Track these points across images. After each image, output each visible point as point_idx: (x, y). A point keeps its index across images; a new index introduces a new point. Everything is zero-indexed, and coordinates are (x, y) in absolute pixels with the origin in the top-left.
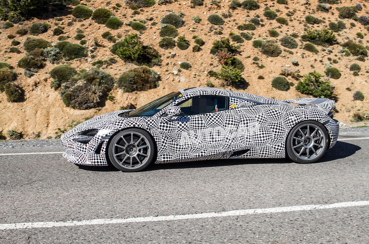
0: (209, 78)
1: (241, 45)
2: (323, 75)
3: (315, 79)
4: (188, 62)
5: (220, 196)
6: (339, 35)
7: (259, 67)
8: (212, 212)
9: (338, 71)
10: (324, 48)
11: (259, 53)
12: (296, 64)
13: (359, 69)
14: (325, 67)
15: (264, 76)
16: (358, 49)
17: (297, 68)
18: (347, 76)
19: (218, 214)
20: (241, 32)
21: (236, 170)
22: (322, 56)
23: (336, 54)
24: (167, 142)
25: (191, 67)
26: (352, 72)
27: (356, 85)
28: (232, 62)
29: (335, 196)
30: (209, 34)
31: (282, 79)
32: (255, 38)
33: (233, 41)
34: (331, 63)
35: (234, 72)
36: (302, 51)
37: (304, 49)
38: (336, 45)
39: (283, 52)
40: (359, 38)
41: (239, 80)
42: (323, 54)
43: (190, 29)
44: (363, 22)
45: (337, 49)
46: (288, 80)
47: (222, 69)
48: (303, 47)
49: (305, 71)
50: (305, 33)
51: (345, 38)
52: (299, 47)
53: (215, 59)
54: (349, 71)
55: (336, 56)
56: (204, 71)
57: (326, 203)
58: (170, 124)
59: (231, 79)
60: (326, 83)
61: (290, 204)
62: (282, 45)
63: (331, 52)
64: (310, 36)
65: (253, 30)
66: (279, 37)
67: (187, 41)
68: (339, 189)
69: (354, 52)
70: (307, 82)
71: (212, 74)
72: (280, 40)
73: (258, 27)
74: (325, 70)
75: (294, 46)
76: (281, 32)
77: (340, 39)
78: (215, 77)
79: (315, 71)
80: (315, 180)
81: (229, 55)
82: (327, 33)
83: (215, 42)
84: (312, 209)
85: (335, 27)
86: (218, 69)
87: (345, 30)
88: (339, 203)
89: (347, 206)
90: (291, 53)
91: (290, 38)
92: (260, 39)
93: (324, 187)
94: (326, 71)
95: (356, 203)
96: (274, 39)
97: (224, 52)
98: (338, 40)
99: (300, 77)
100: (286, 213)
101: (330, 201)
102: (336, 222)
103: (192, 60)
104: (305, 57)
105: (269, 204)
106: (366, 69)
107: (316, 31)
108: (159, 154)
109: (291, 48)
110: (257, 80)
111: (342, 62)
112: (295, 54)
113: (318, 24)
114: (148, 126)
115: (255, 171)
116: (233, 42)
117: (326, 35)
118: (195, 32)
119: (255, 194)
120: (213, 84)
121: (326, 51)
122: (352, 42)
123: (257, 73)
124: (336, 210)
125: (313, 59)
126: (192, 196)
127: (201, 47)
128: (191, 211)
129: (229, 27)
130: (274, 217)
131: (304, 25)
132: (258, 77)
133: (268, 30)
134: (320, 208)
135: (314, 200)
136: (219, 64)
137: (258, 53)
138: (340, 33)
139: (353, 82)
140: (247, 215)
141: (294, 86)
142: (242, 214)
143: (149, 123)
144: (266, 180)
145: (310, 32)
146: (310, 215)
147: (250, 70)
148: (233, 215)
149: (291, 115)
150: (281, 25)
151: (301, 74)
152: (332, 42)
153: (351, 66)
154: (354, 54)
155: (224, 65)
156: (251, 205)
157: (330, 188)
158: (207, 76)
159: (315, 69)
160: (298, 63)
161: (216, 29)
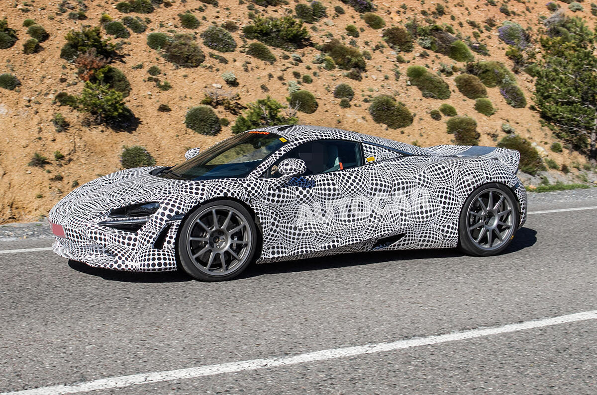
0: (58, 108)
1: (125, 43)
2: (283, 105)
3: (270, 113)
4: (14, 74)
5: (76, 349)
6: (314, 29)
7: (160, 87)
8: (58, 384)
9: (312, 98)
10: (287, 53)
11: (161, 58)
12: (233, 83)
13: (350, 95)
14: (288, 90)
15: (170, 106)
16: (350, 57)
17: (234, 91)
18: (328, 107)
19: (70, 387)
20: (124, 15)
21: (110, 295)
22: (283, 68)
23: (308, 64)
24: (279, 224)
25: (20, 84)
26: (339, 100)
27: (346, 125)
28: (105, 77)
29: (304, 340)
30: (59, 17)
31: (206, 112)
32: (152, 30)
33: (107, 33)
34: (299, 83)
35: (109, 97)
36: (245, 57)
37: (248, 53)
38: (309, 48)
39: (207, 58)
40: (351, 37)
41: (120, 114)
42: (284, 65)
43: (19, 7)
44: (357, 5)
45: (311, 56)
46: (217, 114)
47: (85, 91)
48: (247, 50)
49: (250, 98)
50: (249, 22)
51: (326, 35)
52: (238, 49)
53: (71, 69)
54: (333, 98)
55: (309, 68)
56: (47, 94)
57: (287, 354)
58: (284, 191)
59: (104, 110)
60: (290, 120)
61: (216, 360)
62: (205, 44)
63: (299, 61)
64: (259, 29)
65: (149, 12)
66: (200, 28)
67: (12, 29)
68: (310, 326)
69: (342, 62)
70: (254, 118)
71: (63, 99)
72: (201, 35)
73: (159, 8)
74: (288, 95)
75: (229, 46)
76: (204, 18)
77: (316, 37)
78: (71, 106)
79: (269, 98)
80: (267, 310)
81: (99, 61)
82: (293, 23)
83: (71, 34)
84: (260, 367)
85: (306, 13)
86: (78, 90)
87: (325, 20)
88: (311, 353)
89: (325, 358)
90: (224, 61)
91: (221, 31)
92: (163, 31)
93: (284, 322)
94: (290, 98)
95: (341, 352)
96: (190, 32)
97: (90, 56)
98: (312, 39)
99: (240, 108)
100: (209, 378)
101: (295, 349)
102: (305, 390)
103: (23, 71)
104: (249, 69)
105: (175, 362)
106: (363, 96)
107: (271, 19)
108: (265, 247)
109: (224, 52)
110: (156, 113)
111: (319, 81)
112: (231, 64)
113: (275, 6)
114: (248, 195)
115: (149, 297)
116: (109, 36)
117: (290, 29)
118: (29, 13)
119: (148, 343)
120: (66, 120)
121: (291, 60)
122: (338, 42)
123: (157, 99)
124: (305, 366)
125: (265, 73)
126: (17, 353)
127: (41, 44)
128: (13, 384)
129: (99, 6)
130: (185, 387)
131: (248, 7)
132: (158, 108)
133: (178, 15)
134: (274, 365)
135: (264, 349)
136: (80, 79)
137: (158, 59)
138: (317, 25)
139: (340, 118)
140: (130, 386)
141: (229, 126)
142: (121, 384)
143: (249, 189)
144: (171, 314)
145: (260, 20)
146: (255, 379)
147: (142, 93)
148: (101, 388)
149: (466, 173)
150: (205, 6)
151: (243, 102)
152: (301, 43)
153: (336, 88)
154: (342, 67)
155: (88, 82)
156: (140, 366)
157: (295, 325)
158: (55, 103)
159: (269, 94)
160: (238, 81)
161: (73, 8)
